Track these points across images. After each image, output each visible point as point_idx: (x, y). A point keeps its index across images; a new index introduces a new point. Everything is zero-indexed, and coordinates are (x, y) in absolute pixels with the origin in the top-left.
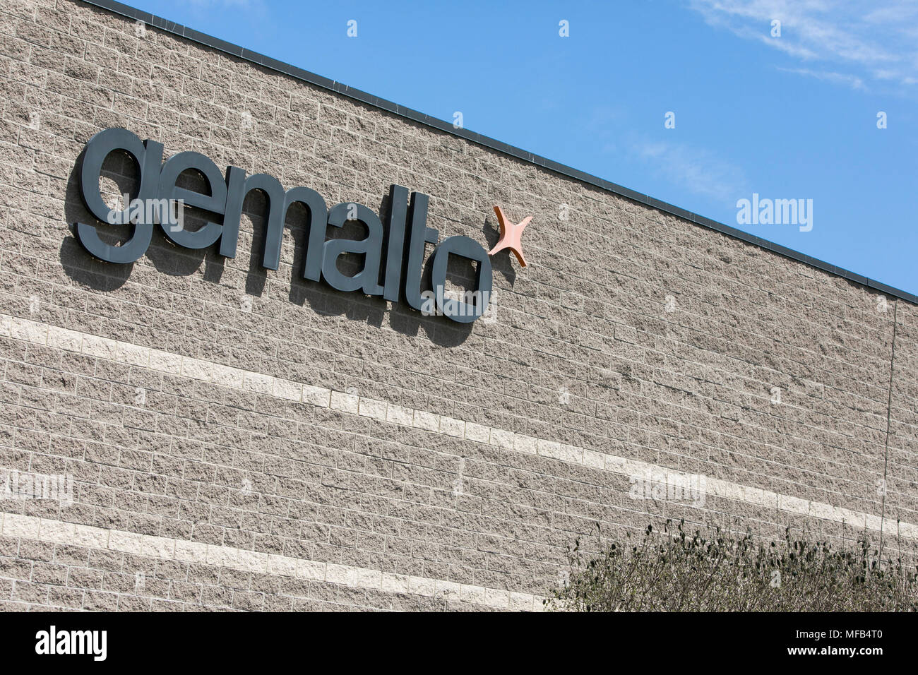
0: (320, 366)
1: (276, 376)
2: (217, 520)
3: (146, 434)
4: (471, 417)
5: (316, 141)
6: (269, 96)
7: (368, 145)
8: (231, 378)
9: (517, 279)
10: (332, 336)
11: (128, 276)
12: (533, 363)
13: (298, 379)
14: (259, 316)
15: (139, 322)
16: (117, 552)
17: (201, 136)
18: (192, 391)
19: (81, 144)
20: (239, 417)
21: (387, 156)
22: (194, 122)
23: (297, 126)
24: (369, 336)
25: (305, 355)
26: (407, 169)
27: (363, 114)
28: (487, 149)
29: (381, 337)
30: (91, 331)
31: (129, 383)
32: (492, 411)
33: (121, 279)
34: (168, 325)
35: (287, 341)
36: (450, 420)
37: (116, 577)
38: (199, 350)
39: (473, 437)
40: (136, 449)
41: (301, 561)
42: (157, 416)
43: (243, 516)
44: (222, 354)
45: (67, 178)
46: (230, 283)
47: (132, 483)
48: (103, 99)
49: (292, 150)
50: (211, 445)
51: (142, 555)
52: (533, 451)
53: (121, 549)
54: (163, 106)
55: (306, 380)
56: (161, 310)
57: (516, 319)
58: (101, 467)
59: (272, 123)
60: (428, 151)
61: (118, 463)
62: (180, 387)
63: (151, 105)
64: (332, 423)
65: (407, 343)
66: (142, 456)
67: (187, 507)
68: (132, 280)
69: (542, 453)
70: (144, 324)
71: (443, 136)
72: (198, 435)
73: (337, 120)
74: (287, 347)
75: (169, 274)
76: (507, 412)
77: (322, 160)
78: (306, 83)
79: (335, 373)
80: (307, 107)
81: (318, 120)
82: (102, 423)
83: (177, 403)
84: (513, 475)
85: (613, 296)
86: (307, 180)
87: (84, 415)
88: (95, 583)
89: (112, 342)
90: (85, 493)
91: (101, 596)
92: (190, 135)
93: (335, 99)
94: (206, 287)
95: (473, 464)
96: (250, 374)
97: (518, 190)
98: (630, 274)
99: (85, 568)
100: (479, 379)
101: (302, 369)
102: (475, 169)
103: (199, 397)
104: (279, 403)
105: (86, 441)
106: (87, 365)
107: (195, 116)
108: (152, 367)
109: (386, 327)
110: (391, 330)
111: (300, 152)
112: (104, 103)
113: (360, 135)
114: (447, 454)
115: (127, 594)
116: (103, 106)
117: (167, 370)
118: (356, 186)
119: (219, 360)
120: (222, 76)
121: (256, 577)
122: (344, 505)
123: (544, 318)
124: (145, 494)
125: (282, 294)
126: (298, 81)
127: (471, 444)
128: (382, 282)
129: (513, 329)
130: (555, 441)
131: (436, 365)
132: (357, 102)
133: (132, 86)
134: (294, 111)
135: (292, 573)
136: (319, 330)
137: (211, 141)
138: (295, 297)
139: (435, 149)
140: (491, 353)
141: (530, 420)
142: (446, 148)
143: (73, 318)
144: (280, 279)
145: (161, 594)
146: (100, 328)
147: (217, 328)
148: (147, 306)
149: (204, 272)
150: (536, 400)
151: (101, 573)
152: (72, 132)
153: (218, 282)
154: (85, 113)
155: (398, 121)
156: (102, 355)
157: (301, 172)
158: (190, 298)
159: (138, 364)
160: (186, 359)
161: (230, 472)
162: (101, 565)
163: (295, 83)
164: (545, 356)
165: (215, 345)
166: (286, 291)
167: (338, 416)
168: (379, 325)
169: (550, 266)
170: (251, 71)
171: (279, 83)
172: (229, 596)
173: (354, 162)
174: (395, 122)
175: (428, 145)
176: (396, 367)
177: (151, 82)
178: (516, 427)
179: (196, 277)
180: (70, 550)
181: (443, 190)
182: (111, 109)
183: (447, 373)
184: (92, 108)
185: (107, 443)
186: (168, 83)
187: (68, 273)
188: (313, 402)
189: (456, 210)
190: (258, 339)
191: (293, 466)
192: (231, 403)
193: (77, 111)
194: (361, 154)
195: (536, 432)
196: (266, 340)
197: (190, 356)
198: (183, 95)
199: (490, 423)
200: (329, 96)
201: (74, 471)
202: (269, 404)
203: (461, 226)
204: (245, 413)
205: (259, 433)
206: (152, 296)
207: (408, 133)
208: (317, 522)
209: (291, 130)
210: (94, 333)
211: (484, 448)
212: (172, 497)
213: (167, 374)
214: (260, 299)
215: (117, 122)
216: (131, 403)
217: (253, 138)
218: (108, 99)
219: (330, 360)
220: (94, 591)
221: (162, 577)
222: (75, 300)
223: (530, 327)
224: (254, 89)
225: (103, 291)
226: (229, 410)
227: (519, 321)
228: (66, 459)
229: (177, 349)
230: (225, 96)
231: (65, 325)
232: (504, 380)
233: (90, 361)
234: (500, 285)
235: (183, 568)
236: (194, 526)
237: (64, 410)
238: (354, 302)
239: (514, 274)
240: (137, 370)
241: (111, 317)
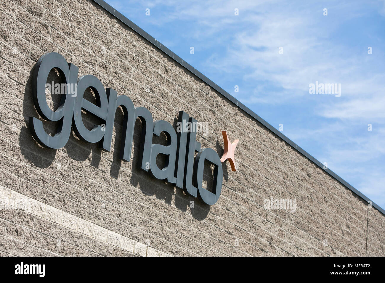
0: (142, 229)
1: (123, 235)
5: (146, 77)
6: (125, 44)
7: (169, 84)
8: (101, 234)
9: (229, 178)
10: (149, 209)
12: (234, 233)
13: (133, 237)
14: (116, 192)
15: (58, 192)
17: (93, 65)
18: (82, 242)
19: (33, 61)
21: (176, 92)
22: (90, 56)
23: (137, 66)
24: (166, 210)
25: (137, 221)
26: (185, 102)
27: (167, 63)
28: (218, 94)
29: (171, 212)
30: (33, 196)
31: (51, 235)
33: (50, 160)
34: (73, 195)
35: (128, 211)
38: (87, 214)
44: (98, 217)
45: (25, 84)
46: (103, 168)
48: (45, 31)
49: (135, 82)
55: (137, 238)
56: (69, 184)
57: (228, 204)
59: (126, 62)
60: (194, 92)
62: (76, 239)
63: (69, 40)
65: (182, 216)
68: (55, 162)
70: (60, 193)
71: (200, 83)
73: (156, 65)
74: (128, 215)
75: (74, 159)
77: (148, 90)
78: (142, 38)
79: (150, 234)
80: (142, 55)
81: (147, 63)
85: (266, 193)
86: (141, 103)
89: (43, 205)
92: (88, 64)
93: (155, 51)
94: (92, 170)
96: (111, 232)
97: (231, 122)
98: (273, 181)
100: (212, 242)
101: (135, 231)
102: (213, 106)
106: (30, 220)
107: (90, 51)
108: (63, 224)
109: (173, 206)
110: (175, 207)
111: (138, 84)
112: (46, 34)
113: (165, 76)
116: (45, 37)
117: (70, 227)
118: (163, 110)
119: (96, 222)
120: (104, 26)
123: (239, 205)
125: (127, 178)
126: (139, 36)
128: (176, 175)
129: (226, 211)
131: (194, 232)
132: (164, 55)
133: (61, 26)
134: (137, 56)
136: (144, 205)
137: (98, 70)
138: (134, 182)
139: (197, 91)
140: (217, 226)
142: (202, 91)
143: (24, 185)
144: (127, 168)
146: (38, 194)
147: (96, 199)
148: (62, 181)
149: (91, 159)
152: (29, 52)
153: (97, 167)
154: (36, 40)
155: (182, 70)
156: (39, 214)
157: (138, 97)
158: (83, 177)
159: (56, 222)
160: (80, 219)
163: (137, 37)
164: (239, 229)
165: (95, 211)
166: (130, 177)
168: (170, 203)
169: (242, 172)
170: (117, 25)
171: (131, 37)
173: (162, 94)
174: (180, 70)
175: (194, 88)
176: (177, 232)
177: (70, 24)
179: (87, 163)
181: (200, 117)
182: (49, 39)
183: (198, 238)
184: (40, 37)
186: (78, 26)
187: (23, 153)
190: (115, 209)
193: (32, 38)
194: (166, 89)
196: (119, 209)
197: (82, 217)
198: (85, 36)
200: (152, 49)
203: (207, 142)
206: (65, 173)
207: (186, 79)
209: (135, 68)
210: (35, 198)
213: (71, 231)
214: (117, 181)
215: (52, 49)
216: (52, 250)
217: (117, 71)
218: (48, 32)
219: (148, 225)
222: (25, 173)
223: (233, 210)
224: (118, 38)
225: (40, 168)
227: (229, 206)
229: (76, 212)
230: (105, 40)
231: (20, 190)
232: (222, 244)
233: (32, 218)
238: (159, 186)
239: (228, 175)
240: (56, 226)
241: (44, 187)
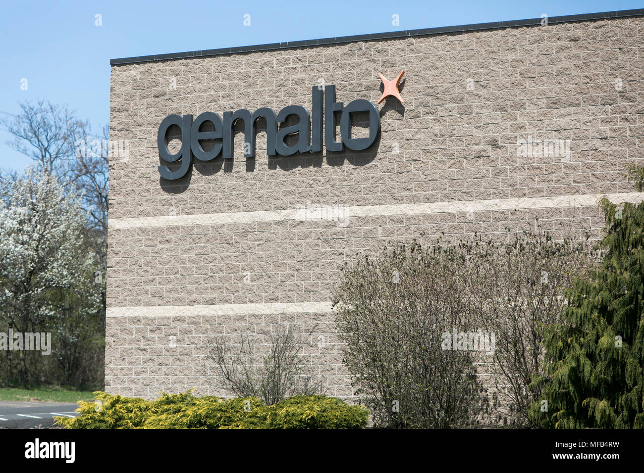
2: (244, 291)
3: (206, 256)
4: (383, 202)
5: (275, 79)
7: (304, 68)
8: (243, 218)
9: (405, 110)
10: (294, 180)
11: (189, 183)
12: (422, 157)
13: (278, 208)
14: (254, 182)
15: (197, 203)
16: (198, 316)
17: (216, 101)
18: (225, 229)
20: (249, 236)
21: (315, 71)
22: (212, 96)
23: (263, 75)
24: (314, 174)
25: (280, 194)
26: (328, 73)
27: (299, 53)
28: (378, 40)
29: (322, 172)
30: (176, 214)
31: (195, 234)
32: (397, 195)
33: (187, 185)
34: (210, 200)
35: (269, 190)
36: (370, 207)
37: (199, 328)
38: (226, 208)
39: (386, 213)
40: (202, 265)
41: (289, 304)
42: (210, 246)
43: (256, 286)
44: (237, 207)
46: (237, 170)
47: (202, 281)
48: (170, 103)
49: (262, 89)
50: (237, 254)
51: (210, 315)
52: (429, 211)
53: (200, 314)
54: (197, 94)
55: (282, 208)
56: (207, 194)
57: (407, 135)
58: (188, 277)
59: (251, 80)
60: (340, 58)
61: (194, 273)
62: (218, 229)
63: (192, 96)
64: (300, 227)
65: (339, 170)
66: (205, 267)
67: (228, 287)
68: (191, 184)
69: (435, 211)
70: (200, 203)
71: (348, 45)
72: (230, 251)
73: (285, 63)
74: (270, 193)
75: (208, 175)
76: (407, 193)
77: (279, 88)
78: (266, 51)
79: (297, 199)
80: (268, 64)
81: (275, 67)
82: (185, 256)
83: (219, 237)
84: (416, 229)
86: (272, 102)
87: (177, 254)
88: (190, 332)
89: (186, 216)
90: (181, 290)
91: (193, 337)
92: (211, 103)
93: (283, 52)
94: (226, 175)
95: (387, 229)
96: (252, 213)
98: (492, 78)
99: (185, 326)
100: (387, 178)
101: (279, 203)
102: (371, 55)
103: (228, 231)
104: (269, 224)
105: (179, 266)
106: (176, 230)
107: (213, 92)
108: (205, 223)
109: (325, 165)
110: (328, 166)
111: (267, 89)
112: (170, 104)
113: (298, 65)
114: (370, 227)
115: (205, 335)
118: (299, 94)
119: (236, 210)
120: (223, 67)
121: (266, 316)
122: (310, 269)
123: (427, 128)
124: (208, 285)
125: (264, 167)
126: (262, 51)
127: (384, 217)
129: (406, 142)
130: (444, 201)
131: (357, 178)
132: (295, 49)
133: (182, 91)
134: (261, 68)
135: (285, 311)
136: (286, 179)
137: (221, 102)
138: (272, 166)
139: (344, 54)
140: (392, 161)
141: (424, 193)
142: (351, 51)
144: (262, 158)
145: (221, 333)
146: (180, 211)
148: (200, 194)
150: (427, 179)
151: (193, 327)
153: (231, 171)
155: (320, 48)
156: (182, 224)
157: (268, 99)
158: (220, 183)
159: (199, 223)
160: (221, 214)
161: (247, 265)
162: (192, 323)
164: (431, 150)
165: (233, 203)
166: (266, 164)
167: (302, 222)
168: (320, 166)
169: (428, 95)
170: (237, 57)
171: (252, 57)
172: (254, 328)
173: (296, 82)
174: (318, 50)
175: (339, 54)
176: (332, 186)
177: (190, 85)
178: (415, 200)
179: (221, 172)
180: (178, 318)
181: (351, 76)
182: (174, 105)
183: (365, 180)
184: (166, 109)
185: (188, 265)
186: (198, 82)
187: (164, 189)
188: (287, 218)
189: (361, 84)
191: (279, 255)
192: (244, 231)
193: (160, 113)
194: (300, 76)
195: (428, 199)
196: (259, 193)
197: (222, 212)
198: (205, 84)
199: (396, 201)
200: (279, 52)
201: (176, 281)
202: (265, 226)
203: (365, 92)
204: (252, 234)
205: (261, 242)
206: (201, 188)
207: (326, 53)
208: (296, 282)
209: (261, 79)
211: (393, 218)
212: (221, 284)
213: (213, 225)
214: (253, 173)
215: (177, 111)
216: (198, 243)
217: (241, 92)
218: (173, 101)
220: (190, 336)
221: (220, 324)
223: (418, 136)
225: (179, 193)
226: (244, 234)
227: (410, 136)
228: (172, 276)
229: (216, 211)
230: (226, 76)
231: (166, 214)
232: (404, 174)
233: (178, 228)
234: (394, 118)
235: (230, 318)
236: (233, 296)
237: (169, 254)
239: (404, 108)
240: (198, 227)
241: (185, 205)
